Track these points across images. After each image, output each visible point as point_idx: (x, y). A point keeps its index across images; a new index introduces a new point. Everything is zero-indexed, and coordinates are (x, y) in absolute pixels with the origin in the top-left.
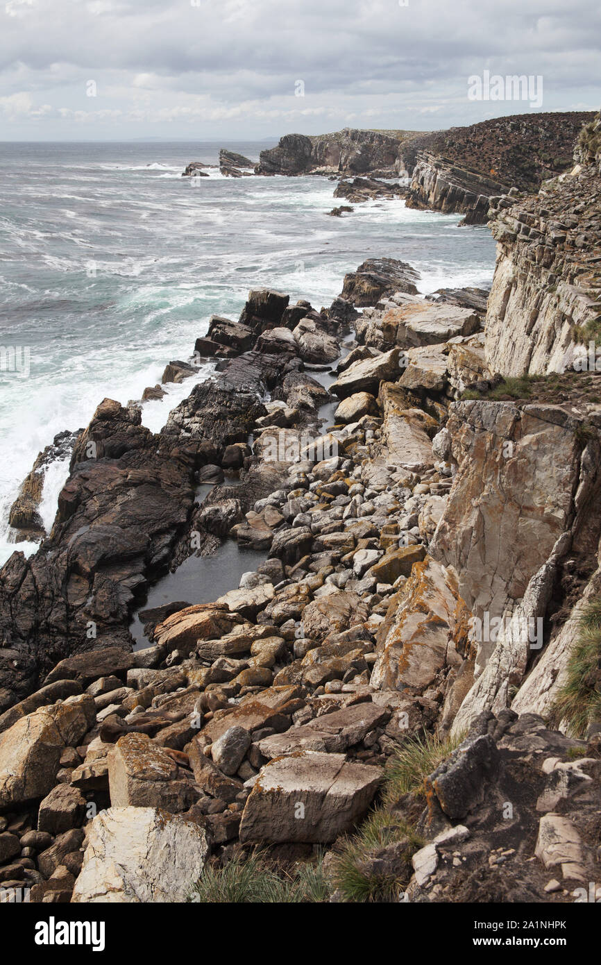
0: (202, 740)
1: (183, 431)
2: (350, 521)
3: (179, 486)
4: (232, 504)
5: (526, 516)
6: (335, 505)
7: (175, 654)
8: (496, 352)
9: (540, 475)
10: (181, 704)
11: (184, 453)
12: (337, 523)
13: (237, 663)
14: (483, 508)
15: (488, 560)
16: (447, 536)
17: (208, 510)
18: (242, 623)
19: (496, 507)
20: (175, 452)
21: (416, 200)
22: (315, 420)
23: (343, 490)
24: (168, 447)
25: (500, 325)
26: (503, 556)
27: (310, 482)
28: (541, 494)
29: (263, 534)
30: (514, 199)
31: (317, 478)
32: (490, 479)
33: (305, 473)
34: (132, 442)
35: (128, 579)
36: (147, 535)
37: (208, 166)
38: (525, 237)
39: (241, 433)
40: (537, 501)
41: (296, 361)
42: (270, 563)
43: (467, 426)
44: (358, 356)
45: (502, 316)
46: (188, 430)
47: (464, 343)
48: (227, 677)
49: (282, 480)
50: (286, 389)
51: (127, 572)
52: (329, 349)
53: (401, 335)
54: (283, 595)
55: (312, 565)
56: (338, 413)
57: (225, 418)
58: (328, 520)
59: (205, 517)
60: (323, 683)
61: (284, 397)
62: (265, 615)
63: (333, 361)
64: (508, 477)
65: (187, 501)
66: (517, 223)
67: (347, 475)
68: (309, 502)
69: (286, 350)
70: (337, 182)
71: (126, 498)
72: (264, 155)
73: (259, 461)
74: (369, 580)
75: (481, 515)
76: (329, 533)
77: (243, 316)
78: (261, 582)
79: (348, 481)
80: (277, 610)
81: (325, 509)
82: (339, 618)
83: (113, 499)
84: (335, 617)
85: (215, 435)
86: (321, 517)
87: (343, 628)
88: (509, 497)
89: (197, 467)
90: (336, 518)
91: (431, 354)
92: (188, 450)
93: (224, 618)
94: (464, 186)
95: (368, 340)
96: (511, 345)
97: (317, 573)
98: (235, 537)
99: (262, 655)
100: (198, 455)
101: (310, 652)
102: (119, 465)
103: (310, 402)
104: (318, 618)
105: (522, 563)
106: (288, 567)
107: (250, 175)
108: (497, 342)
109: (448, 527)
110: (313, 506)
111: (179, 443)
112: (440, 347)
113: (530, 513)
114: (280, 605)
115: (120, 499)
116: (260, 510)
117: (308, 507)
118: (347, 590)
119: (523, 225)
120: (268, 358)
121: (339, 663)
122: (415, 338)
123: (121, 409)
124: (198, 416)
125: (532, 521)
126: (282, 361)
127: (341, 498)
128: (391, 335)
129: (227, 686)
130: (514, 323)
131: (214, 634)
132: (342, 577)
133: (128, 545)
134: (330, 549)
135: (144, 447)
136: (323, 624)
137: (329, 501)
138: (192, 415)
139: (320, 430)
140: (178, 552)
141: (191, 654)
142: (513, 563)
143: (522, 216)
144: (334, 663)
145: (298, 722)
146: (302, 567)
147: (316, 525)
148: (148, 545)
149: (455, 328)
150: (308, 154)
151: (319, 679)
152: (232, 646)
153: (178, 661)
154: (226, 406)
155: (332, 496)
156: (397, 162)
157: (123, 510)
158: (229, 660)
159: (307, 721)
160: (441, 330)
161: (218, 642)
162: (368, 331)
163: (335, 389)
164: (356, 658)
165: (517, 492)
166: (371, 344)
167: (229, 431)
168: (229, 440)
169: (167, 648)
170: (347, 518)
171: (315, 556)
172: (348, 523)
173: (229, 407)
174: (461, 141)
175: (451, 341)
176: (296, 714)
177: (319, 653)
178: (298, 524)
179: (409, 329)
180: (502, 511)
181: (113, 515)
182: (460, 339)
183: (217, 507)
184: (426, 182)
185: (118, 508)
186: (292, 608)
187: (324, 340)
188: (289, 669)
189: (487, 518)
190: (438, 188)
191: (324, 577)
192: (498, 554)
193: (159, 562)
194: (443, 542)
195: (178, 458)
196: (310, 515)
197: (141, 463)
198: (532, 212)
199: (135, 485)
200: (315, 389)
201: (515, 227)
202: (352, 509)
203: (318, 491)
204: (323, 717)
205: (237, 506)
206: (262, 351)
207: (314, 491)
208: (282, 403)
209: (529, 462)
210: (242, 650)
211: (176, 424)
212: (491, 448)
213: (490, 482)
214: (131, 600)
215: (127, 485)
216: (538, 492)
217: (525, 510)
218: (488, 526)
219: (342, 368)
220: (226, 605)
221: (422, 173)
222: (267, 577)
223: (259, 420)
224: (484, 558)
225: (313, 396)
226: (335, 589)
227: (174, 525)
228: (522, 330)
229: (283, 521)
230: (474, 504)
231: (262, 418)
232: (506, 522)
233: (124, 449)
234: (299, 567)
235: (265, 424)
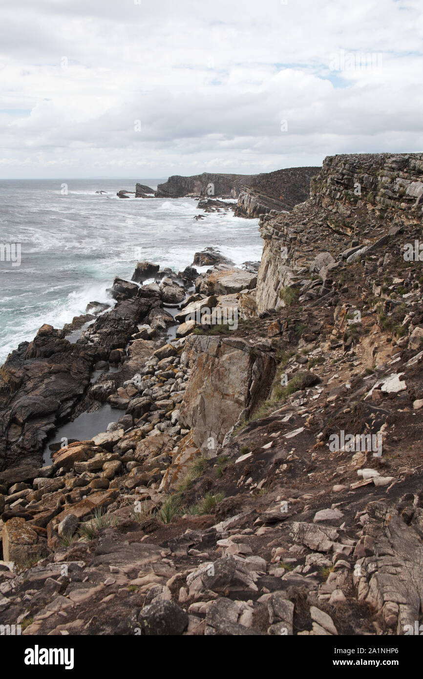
0: (54, 522)
1: (89, 342)
2: (173, 393)
3: (82, 373)
4: (110, 383)
5: (226, 399)
6: (166, 384)
7: (61, 470)
8: (261, 300)
9: (232, 377)
10: (51, 500)
11: (87, 354)
12: (166, 395)
13: (93, 475)
14: (203, 394)
15: (207, 423)
16: (185, 410)
17: (95, 387)
18: (100, 452)
19: (210, 394)
20: (82, 354)
21: (240, 212)
22: (165, 335)
23: (172, 376)
24: (78, 351)
25: (263, 284)
26: (215, 421)
27: (155, 371)
28: (233, 387)
29: (125, 400)
30: (272, 216)
31: (159, 368)
32: (206, 378)
33: (153, 366)
34: (57, 349)
35: (44, 426)
36: (59, 401)
37: (130, 192)
38: (276, 237)
39: (122, 343)
40: (230, 391)
41: (159, 302)
42: (125, 417)
43: (193, 349)
44: (193, 300)
45: (264, 279)
46: (92, 341)
47: (249, 293)
48: (85, 483)
49: (141, 369)
50: (150, 318)
51: (45, 422)
52: (179, 295)
53: (216, 288)
54: (127, 436)
55: (149, 418)
56: (178, 331)
57: (113, 334)
58: (161, 392)
59: (93, 391)
60: (134, 487)
61: (149, 323)
62: (117, 447)
63: (180, 302)
64: (215, 378)
65: (85, 382)
66: (272, 229)
67: (176, 367)
68: (153, 382)
69: (154, 296)
70: (199, 201)
71: (49, 380)
72: (160, 187)
73: (129, 359)
74: (178, 427)
75: (202, 398)
76: (161, 400)
77: (133, 276)
78: (119, 428)
79: (176, 370)
80: (123, 444)
81: (161, 387)
82: (155, 449)
83: (42, 381)
84: (153, 449)
85: (107, 345)
86: (157, 390)
87: (157, 454)
88: (216, 389)
89: (95, 362)
90: (166, 391)
91: (230, 299)
92: (89, 353)
93: (90, 450)
94: (266, 204)
95: (201, 290)
96: (267, 296)
97: (151, 423)
98: (109, 402)
99: (107, 471)
100: (95, 355)
101: (133, 469)
102: (48, 362)
103: (163, 325)
104: (143, 449)
105: (225, 425)
106: (136, 420)
107: (152, 197)
108: (262, 294)
109: (186, 405)
110: (155, 384)
111: (85, 349)
112: (235, 295)
113: (228, 398)
114: (125, 441)
115: (46, 381)
116: (125, 387)
117: (152, 385)
118: (165, 433)
119: (275, 230)
120: (143, 300)
121: (146, 476)
122: (223, 290)
123: (53, 330)
124: (98, 333)
125: (229, 402)
126: (151, 302)
127: (171, 380)
128: (213, 288)
129: (84, 489)
130: (269, 284)
131: (84, 458)
132: (163, 425)
133: (47, 407)
134: (160, 409)
135: (64, 351)
136: (146, 453)
137: (165, 381)
138: (95, 333)
139: (167, 341)
140: (76, 411)
141: (71, 469)
142: (220, 425)
143: (275, 225)
144: (142, 476)
145: (109, 511)
146: (144, 419)
147: (154, 395)
148: (59, 407)
149: (245, 285)
150: (184, 186)
151: (133, 485)
152: (92, 466)
153: (63, 474)
154: (114, 328)
155: (165, 379)
156: (232, 191)
157: (46, 387)
158: (89, 474)
159: (114, 510)
160: (238, 285)
161: (85, 463)
162: (201, 285)
163: (178, 318)
164: (156, 473)
165: (220, 386)
166: (202, 293)
167: (115, 342)
168: (114, 347)
169: (58, 466)
170: (172, 391)
171: (152, 413)
172: (172, 394)
173: (117, 328)
174: (264, 180)
175: (241, 292)
176: (109, 507)
177: (138, 470)
178: (146, 395)
179: (221, 285)
180: (213, 396)
181: (41, 390)
182: (247, 291)
183: (101, 385)
184: (245, 202)
185: (44, 386)
186: (132, 443)
187: (176, 290)
188: (118, 480)
189: (205, 400)
190: (252, 206)
191: (154, 425)
192: (212, 419)
193: (64, 416)
194: (184, 413)
195: (83, 357)
196: (152, 389)
197: (62, 360)
198: (281, 223)
199: (55, 373)
200: (167, 318)
201: (271, 231)
202: (175, 386)
203: (159, 376)
204: (122, 509)
205: (113, 385)
206: (141, 297)
207: (157, 376)
208: (148, 326)
209: (226, 369)
210: (97, 468)
211: (86, 337)
212: (206, 362)
213: (207, 380)
214: (45, 438)
215: (51, 373)
216: (231, 386)
217: (225, 396)
218: (206, 404)
219: (184, 306)
220: (94, 442)
221: (243, 197)
222: (122, 425)
223: (133, 336)
224: (205, 421)
225: (165, 322)
226: (158, 432)
227: (75, 396)
228: (272, 288)
229: (137, 393)
230: (198, 392)
231: (135, 334)
232: (216, 402)
233: (52, 353)
234: (142, 419)
235: (136, 337)
